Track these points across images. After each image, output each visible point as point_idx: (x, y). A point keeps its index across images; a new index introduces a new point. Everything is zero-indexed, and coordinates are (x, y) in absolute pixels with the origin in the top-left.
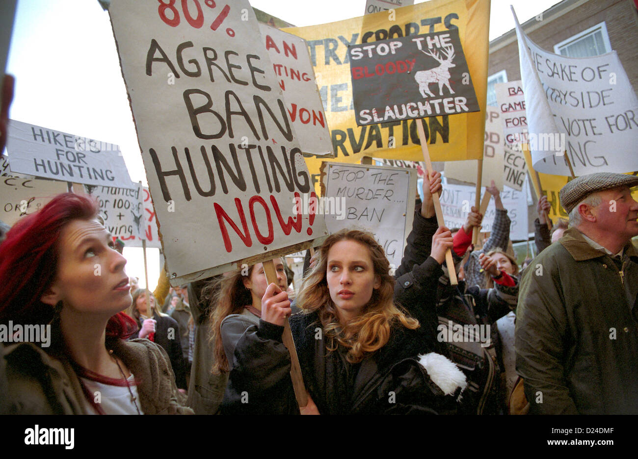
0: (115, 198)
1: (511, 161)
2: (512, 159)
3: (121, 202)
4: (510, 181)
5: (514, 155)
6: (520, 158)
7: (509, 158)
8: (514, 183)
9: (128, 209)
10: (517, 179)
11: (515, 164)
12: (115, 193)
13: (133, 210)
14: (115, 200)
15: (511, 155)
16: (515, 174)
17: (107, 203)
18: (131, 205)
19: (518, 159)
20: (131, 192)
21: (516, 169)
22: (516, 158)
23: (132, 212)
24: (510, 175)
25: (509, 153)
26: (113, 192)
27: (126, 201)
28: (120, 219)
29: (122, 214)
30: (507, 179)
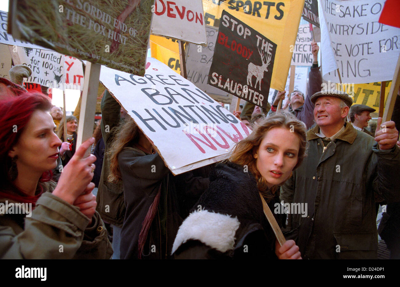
0: (44, 61)
1: (301, 50)
2: (302, 48)
3: (47, 64)
4: (304, 62)
5: (302, 45)
6: (307, 45)
7: (299, 48)
8: (307, 62)
9: (52, 70)
10: (308, 59)
11: (304, 50)
12: (44, 57)
13: (54, 71)
14: (44, 62)
15: (300, 46)
16: (306, 57)
17: (39, 62)
18: (53, 67)
19: (306, 46)
20: (54, 59)
21: (306, 53)
22: (304, 46)
23: (53, 72)
24: (303, 58)
25: (298, 45)
26: (43, 56)
27: (51, 64)
28: (46, 75)
29: (47, 72)
30: (302, 62)
